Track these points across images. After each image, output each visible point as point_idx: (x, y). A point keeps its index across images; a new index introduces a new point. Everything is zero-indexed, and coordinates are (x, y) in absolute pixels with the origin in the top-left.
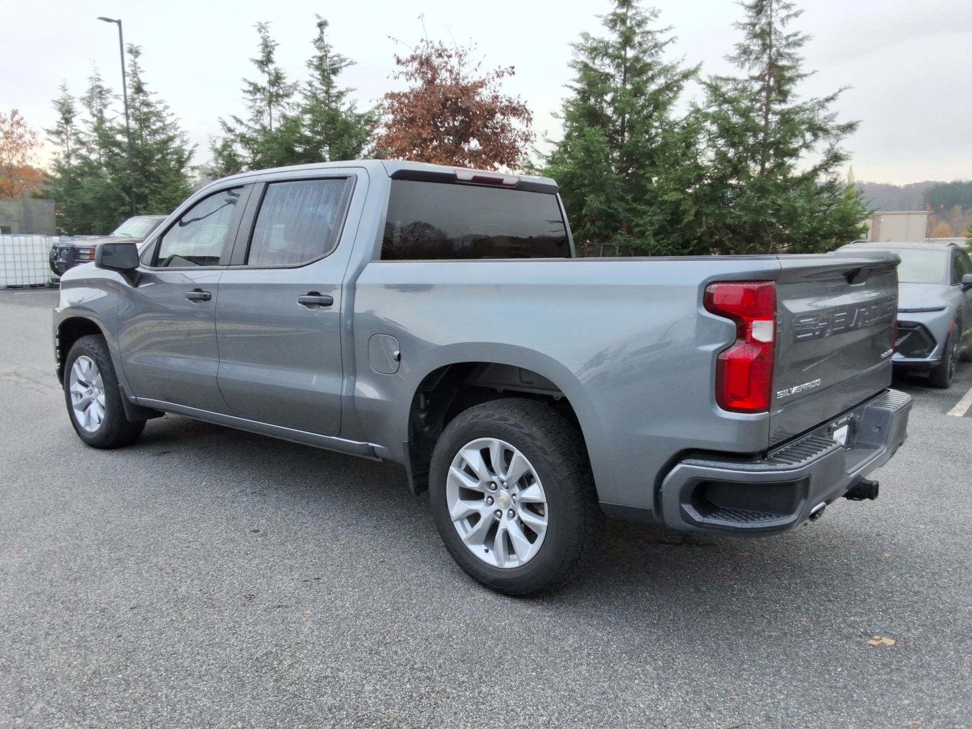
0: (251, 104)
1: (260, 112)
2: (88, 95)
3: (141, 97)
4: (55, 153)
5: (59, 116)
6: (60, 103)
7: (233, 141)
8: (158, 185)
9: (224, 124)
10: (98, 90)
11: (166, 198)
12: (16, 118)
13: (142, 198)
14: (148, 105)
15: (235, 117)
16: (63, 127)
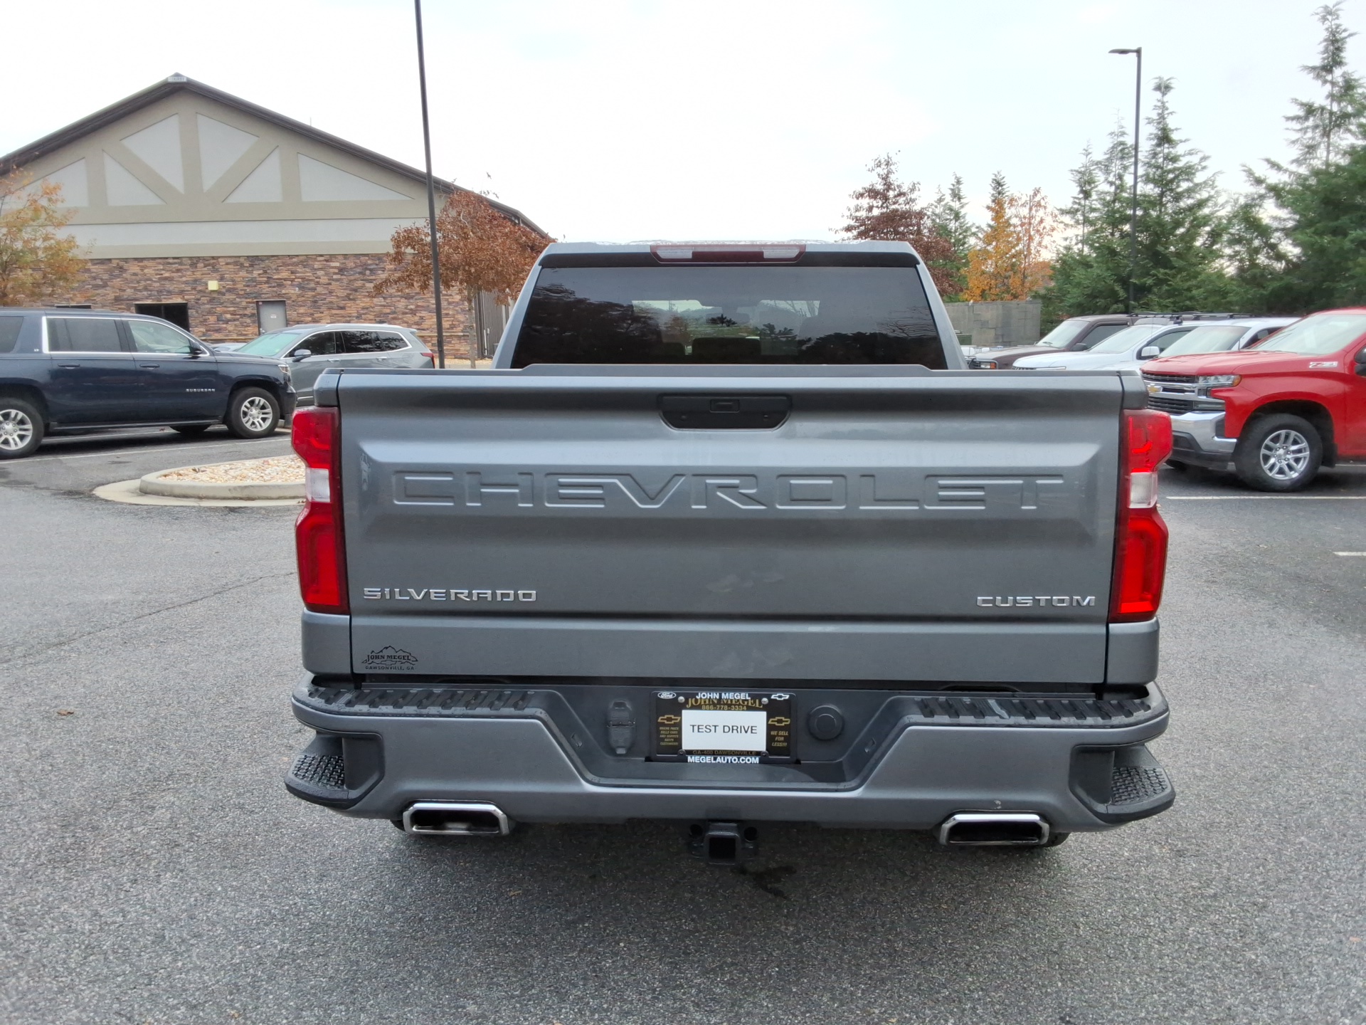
0: (1298, 135)
1: (1311, 149)
2: (1108, 156)
3: (1166, 149)
4: (1066, 239)
5: (1075, 190)
6: (1080, 173)
7: (1262, 197)
8: (1167, 271)
9: (1250, 173)
10: (1120, 148)
11: (1175, 290)
12: (1037, 199)
13: (1142, 291)
14: (1174, 159)
15: (1268, 161)
16: (1079, 204)
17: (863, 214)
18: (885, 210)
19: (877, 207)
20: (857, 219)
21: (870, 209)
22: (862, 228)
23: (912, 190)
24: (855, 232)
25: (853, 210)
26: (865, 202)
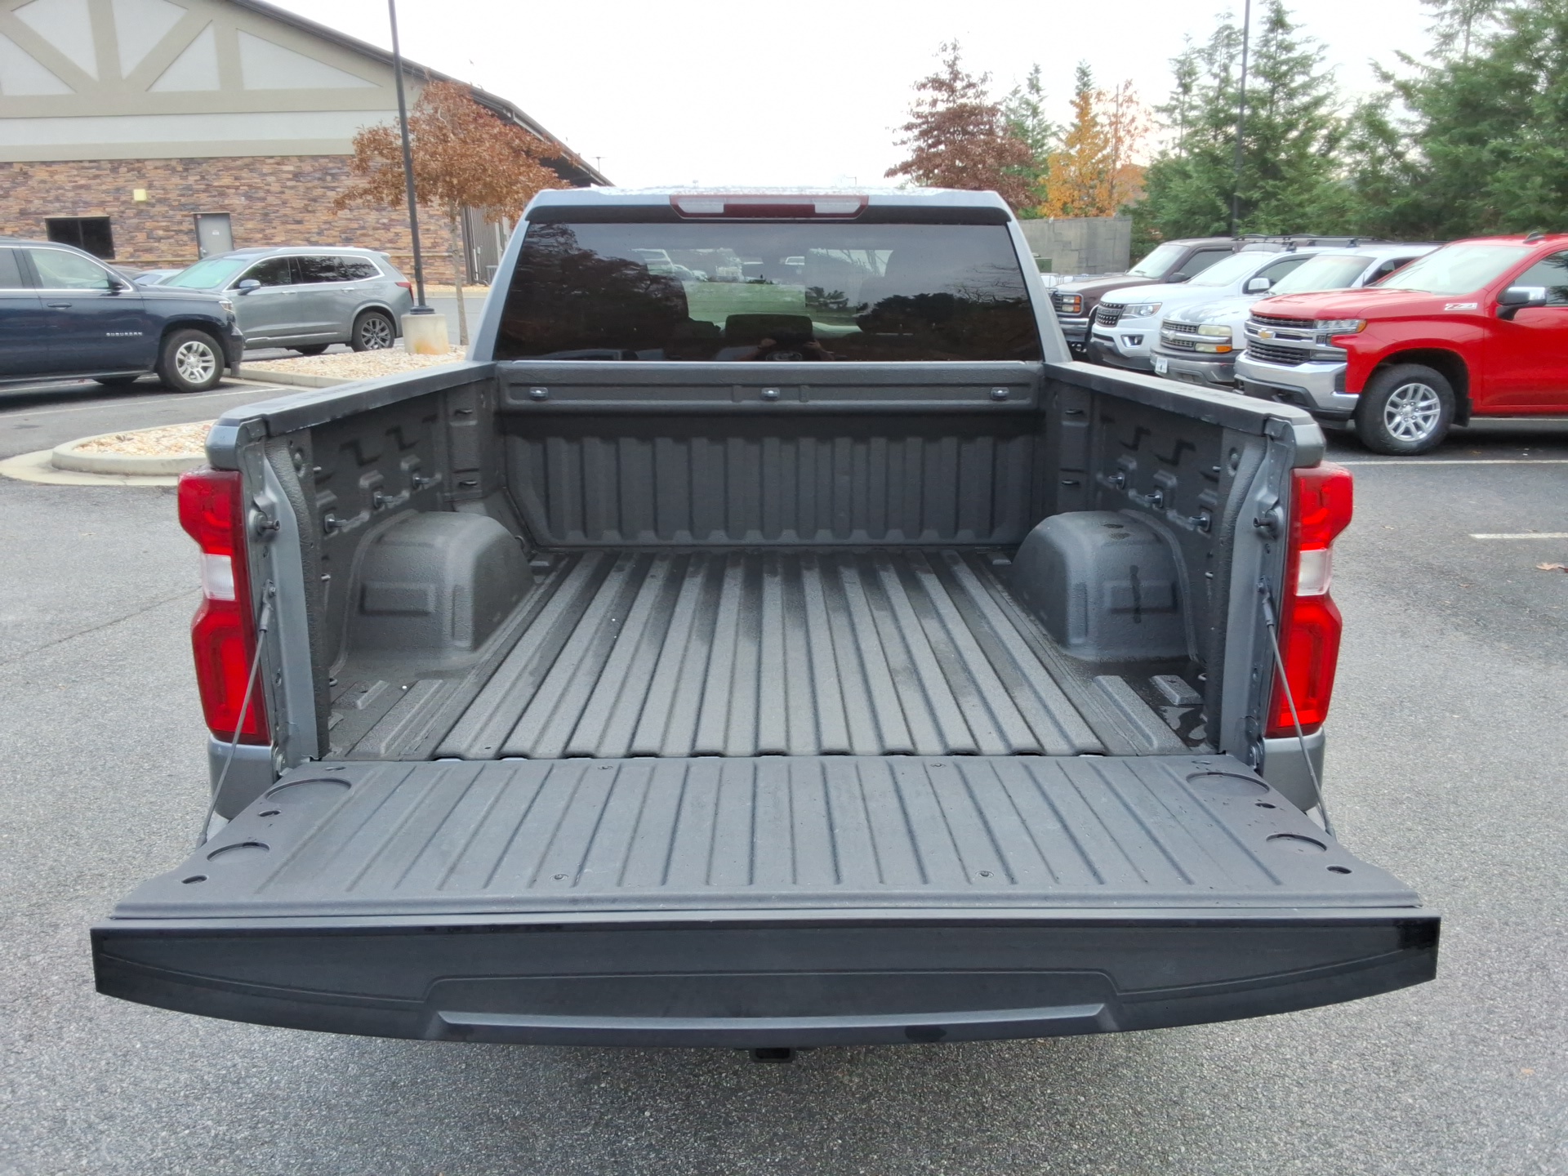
0: (1435, 21)
1: (1448, 38)
2: (1212, 42)
3: (1280, 35)
4: (1161, 142)
5: (1173, 84)
6: (1179, 62)
7: (1389, 96)
8: (1277, 182)
9: (1377, 67)
10: (1226, 33)
11: (1285, 205)
12: (1128, 93)
13: (1248, 206)
14: (1289, 48)
15: (1398, 53)
16: (1178, 100)
17: (926, 109)
18: (951, 105)
19: (942, 101)
20: (919, 116)
21: (934, 103)
22: (925, 127)
23: (984, 80)
24: (916, 132)
25: (914, 104)
26: (929, 94)
